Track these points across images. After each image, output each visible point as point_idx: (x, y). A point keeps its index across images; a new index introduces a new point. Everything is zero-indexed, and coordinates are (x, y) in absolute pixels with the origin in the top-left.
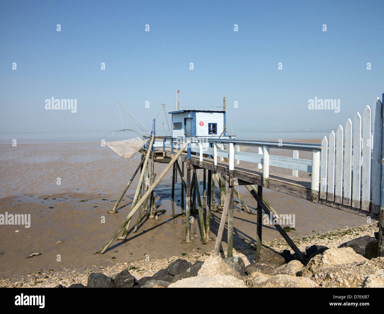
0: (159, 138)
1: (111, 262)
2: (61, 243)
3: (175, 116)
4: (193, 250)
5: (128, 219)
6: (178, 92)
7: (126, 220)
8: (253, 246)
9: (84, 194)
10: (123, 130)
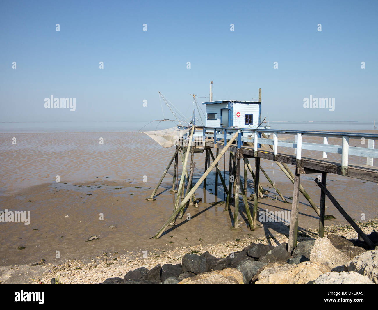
0: (199, 128)
1: (170, 246)
2: (114, 228)
3: (208, 107)
4: (245, 236)
5: (182, 206)
6: (212, 83)
7: (180, 207)
8: (300, 233)
9: (116, 182)
10: (164, 120)
